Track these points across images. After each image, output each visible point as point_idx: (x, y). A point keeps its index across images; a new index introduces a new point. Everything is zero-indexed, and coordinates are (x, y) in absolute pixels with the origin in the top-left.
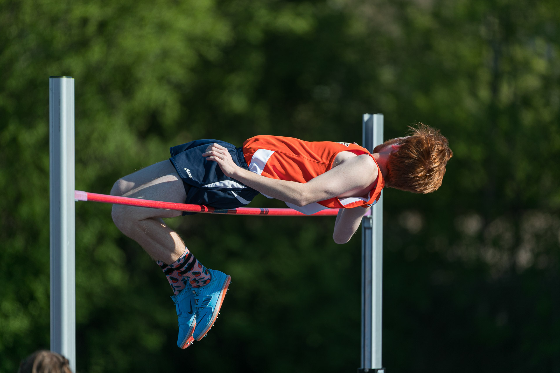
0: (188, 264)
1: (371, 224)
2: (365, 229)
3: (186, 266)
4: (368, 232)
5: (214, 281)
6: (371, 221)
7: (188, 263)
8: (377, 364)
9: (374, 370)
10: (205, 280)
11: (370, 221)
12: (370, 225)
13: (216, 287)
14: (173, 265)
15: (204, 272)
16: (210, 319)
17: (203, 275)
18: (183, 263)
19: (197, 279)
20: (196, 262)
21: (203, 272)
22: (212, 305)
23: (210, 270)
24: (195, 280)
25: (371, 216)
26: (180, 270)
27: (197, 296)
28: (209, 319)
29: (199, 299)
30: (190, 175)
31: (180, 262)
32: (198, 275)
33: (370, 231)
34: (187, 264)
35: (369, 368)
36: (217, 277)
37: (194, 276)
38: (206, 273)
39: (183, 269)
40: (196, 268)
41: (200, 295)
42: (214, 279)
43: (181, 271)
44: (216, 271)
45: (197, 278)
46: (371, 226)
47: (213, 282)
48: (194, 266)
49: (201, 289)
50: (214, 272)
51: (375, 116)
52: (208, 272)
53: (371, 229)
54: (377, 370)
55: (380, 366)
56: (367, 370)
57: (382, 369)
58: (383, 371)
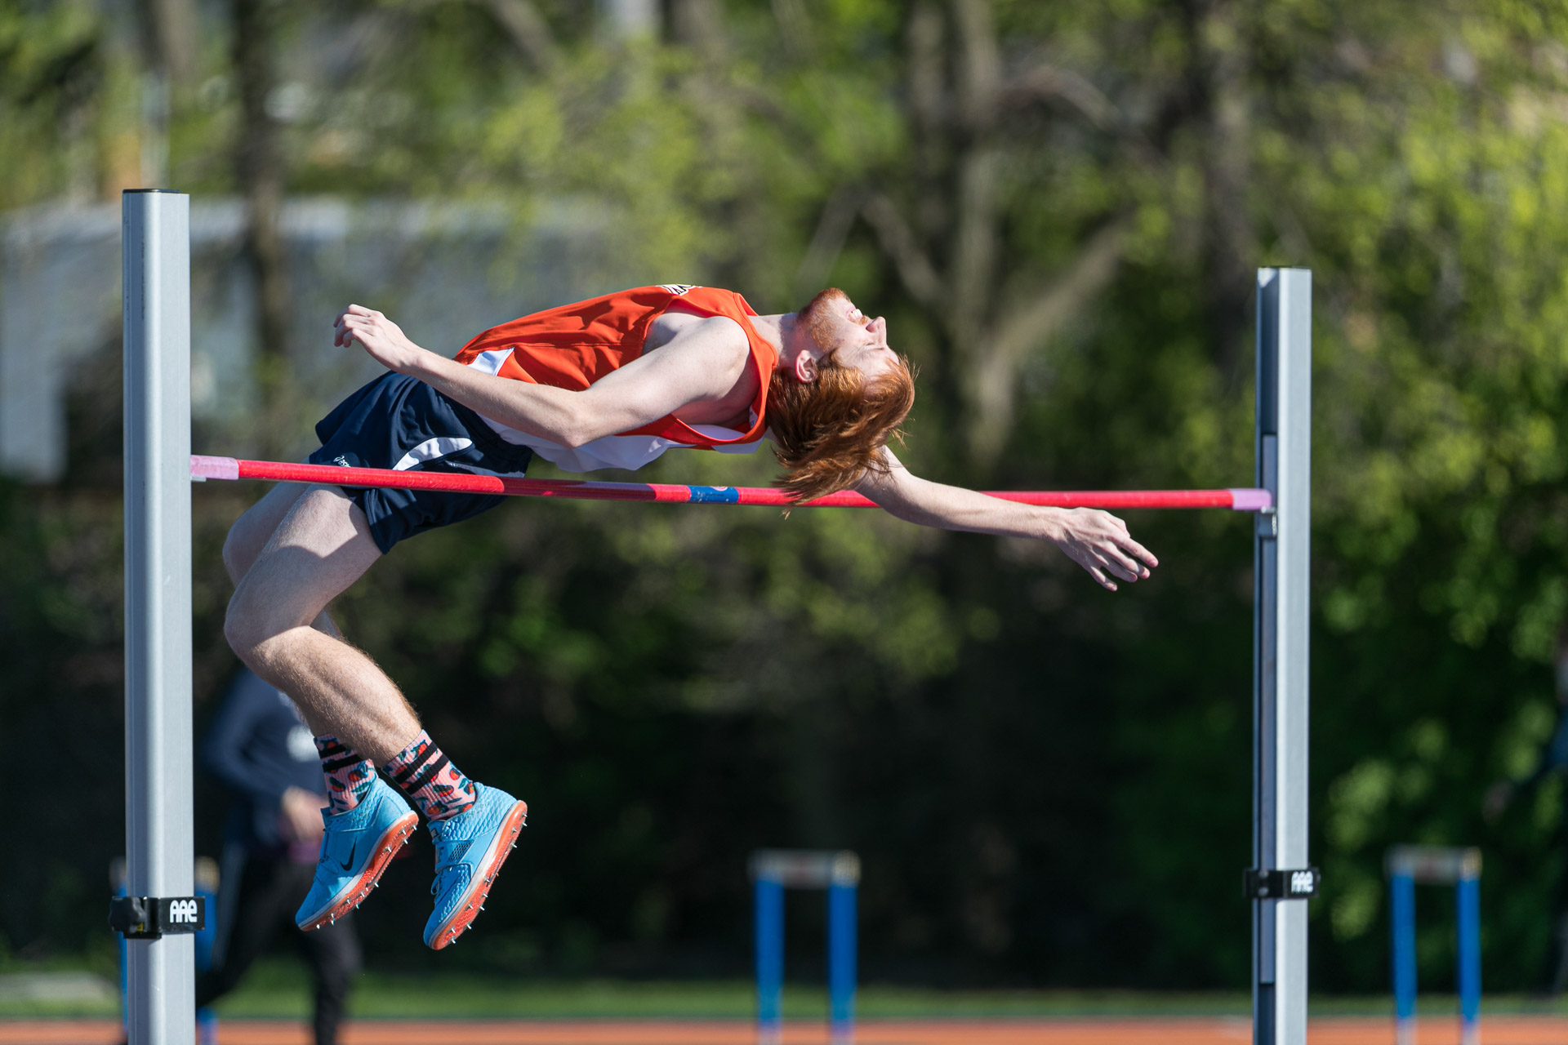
0: (425, 767)
1: (1274, 530)
2: (1261, 540)
3: (421, 770)
4: (1267, 546)
6: (1274, 522)
7: (425, 764)
8: (1288, 859)
9: (1281, 873)
10: (462, 804)
11: (1271, 522)
12: (1272, 530)
13: (486, 821)
15: (463, 788)
16: (463, 890)
17: (459, 793)
18: (413, 763)
19: (443, 803)
20: (445, 768)
21: (460, 787)
22: (470, 860)
23: (479, 785)
24: (439, 804)
25: (1273, 510)
26: (408, 780)
28: (461, 890)
31: (408, 762)
32: (446, 794)
33: (1272, 544)
34: (422, 767)
35: (1271, 867)
36: (491, 798)
38: (467, 790)
40: (445, 776)
42: (482, 804)
44: (491, 789)
45: (444, 800)
46: (1274, 533)
47: (480, 809)
48: (440, 772)
50: (486, 789)
51: (1285, 274)
52: (472, 789)
53: (1274, 539)
54: (1290, 873)
55: (1304, 864)
56: (1265, 873)
57: (1306, 872)
58: (1309, 875)
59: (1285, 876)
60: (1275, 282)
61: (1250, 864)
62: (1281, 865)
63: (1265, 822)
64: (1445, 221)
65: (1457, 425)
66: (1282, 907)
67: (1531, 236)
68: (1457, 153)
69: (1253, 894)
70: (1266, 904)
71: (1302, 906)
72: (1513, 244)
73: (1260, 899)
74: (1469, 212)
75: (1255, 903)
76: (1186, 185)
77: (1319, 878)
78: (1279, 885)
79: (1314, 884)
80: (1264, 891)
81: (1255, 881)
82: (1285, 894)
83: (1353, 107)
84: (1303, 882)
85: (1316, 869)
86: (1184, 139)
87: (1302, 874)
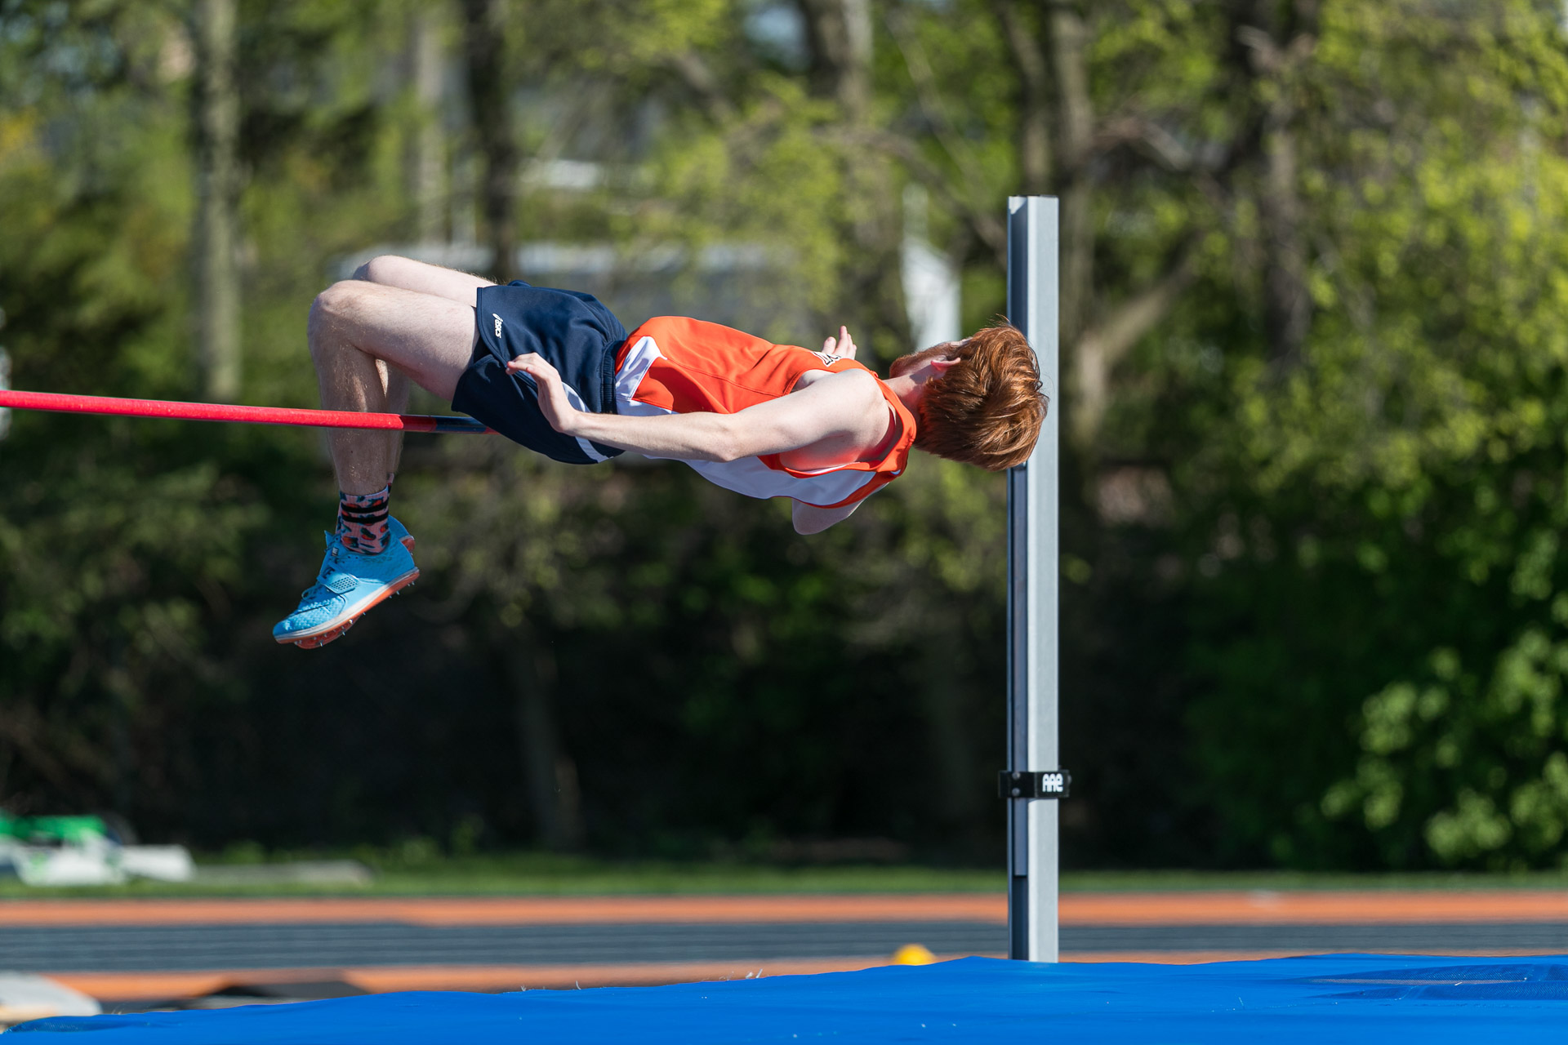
3: (365, 515)
5: (384, 558)
7: (371, 514)
9: (1033, 775)
10: (372, 550)
14: (347, 496)
17: (377, 542)
18: (364, 509)
19: (359, 542)
20: (383, 521)
21: (381, 539)
24: (355, 540)
27: (336, 562)
29: (334, 570)
30: (500, 330)
31: (360, 504)
32: (366, 537)
34: (368, 514)
35: (1024, 770)
37: (361, 534)
39: (353, 515)
40: (376, 527)
41: (341, 564)
42: (388, 556)
43: (350, 515)
45: (361, 540)
47: (381, 560)
48: (375, 523)
49: (350, 555)
54: (1041, 775)
55: (1055, 768)
56: (1017, 775)
57: (1056, 773)
58: (1059, 776)
59: (1036, 777)
60: (1024, 209)
61: (1005, 768)
62: (1033, 768)
63: (1017, 728)
64: (1455, 240)
65: (1465, 406)
66: (1034, 806)
67: (1527, 248)
68: (1464, 182)
69: (1007, 794)
70: (1019, 803)
71: (1054, 804)
72: (1512, 254)
73: (1013, 798)
74: (1475, 231)
75: (1009, 801)
76: (1243, 215)
77: (1069, 779)
78: (1031, 786)
79: (1063, 785)
80: (1016, 791)
81: (1008, 782)
82: (1036, 795)
83: (1379, 148)
84: (1053, 783)
85: (1067, 771)
86: (1241, 178)
87: (1052, 776)
